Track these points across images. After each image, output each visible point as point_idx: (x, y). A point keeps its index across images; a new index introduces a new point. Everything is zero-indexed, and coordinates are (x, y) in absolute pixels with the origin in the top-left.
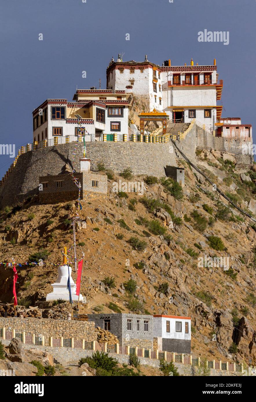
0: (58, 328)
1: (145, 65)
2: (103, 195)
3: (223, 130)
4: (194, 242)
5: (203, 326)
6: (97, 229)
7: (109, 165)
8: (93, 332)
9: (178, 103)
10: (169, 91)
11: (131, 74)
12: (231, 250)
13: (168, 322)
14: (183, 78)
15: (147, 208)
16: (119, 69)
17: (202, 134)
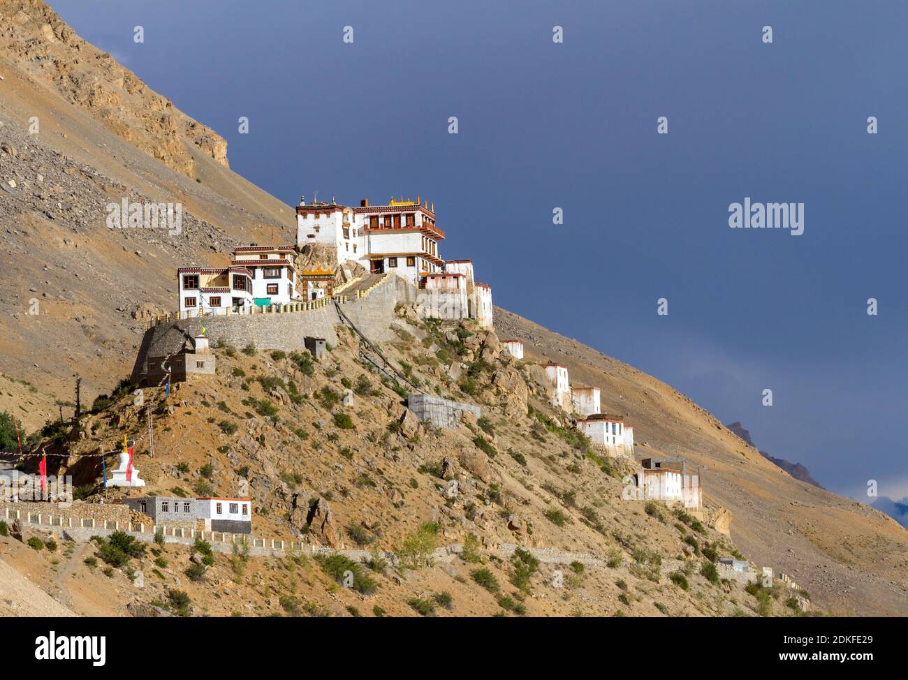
0: (89, 511)
1: (331, 208)
2: (210, 375)
3: (428, 281)
4: (313, 421)
5: (279, 507)
6: (189, 413)
7: (232, 341)
8: (127, 514)
9: (376, 250)
10: (367, 237)
11: (316, 220)
12: (360, 427)
13: (219, 505)
14: (381, 221)
15: (263, 386)
16: (301, 214)
17: (404, 286)
